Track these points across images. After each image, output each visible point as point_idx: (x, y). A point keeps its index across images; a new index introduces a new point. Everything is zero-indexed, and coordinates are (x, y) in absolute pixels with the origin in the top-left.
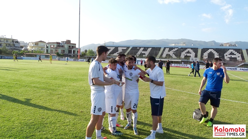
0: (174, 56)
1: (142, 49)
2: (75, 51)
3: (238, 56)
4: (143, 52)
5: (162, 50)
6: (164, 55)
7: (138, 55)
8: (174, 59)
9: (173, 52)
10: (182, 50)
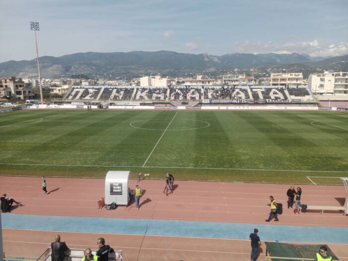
0: (146, 98)
1: (115, 91)
2: (25, 91)
3: (197, 95)
4: (117, 94)
5: (135, 91)
6: (138, 97)
7: (112, 98)
8: (147, 100)
9: (145, 94)
10: (153, 91)
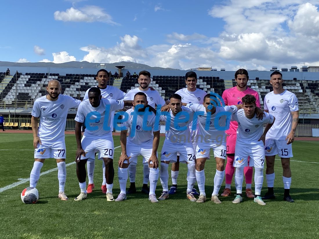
6: (10, 98)
9: (39, 88)
10: (68, 80)
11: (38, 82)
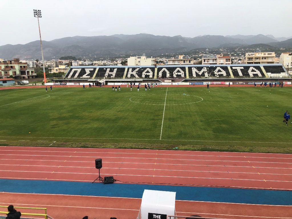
1: (108, 70)
2: (29, 71)
3: (182, 73)
4: (111, 73)
5: (126, 70)
8: (138, 78)
9: (135, 72)
10: (142, 69)
11: (135, 71)
